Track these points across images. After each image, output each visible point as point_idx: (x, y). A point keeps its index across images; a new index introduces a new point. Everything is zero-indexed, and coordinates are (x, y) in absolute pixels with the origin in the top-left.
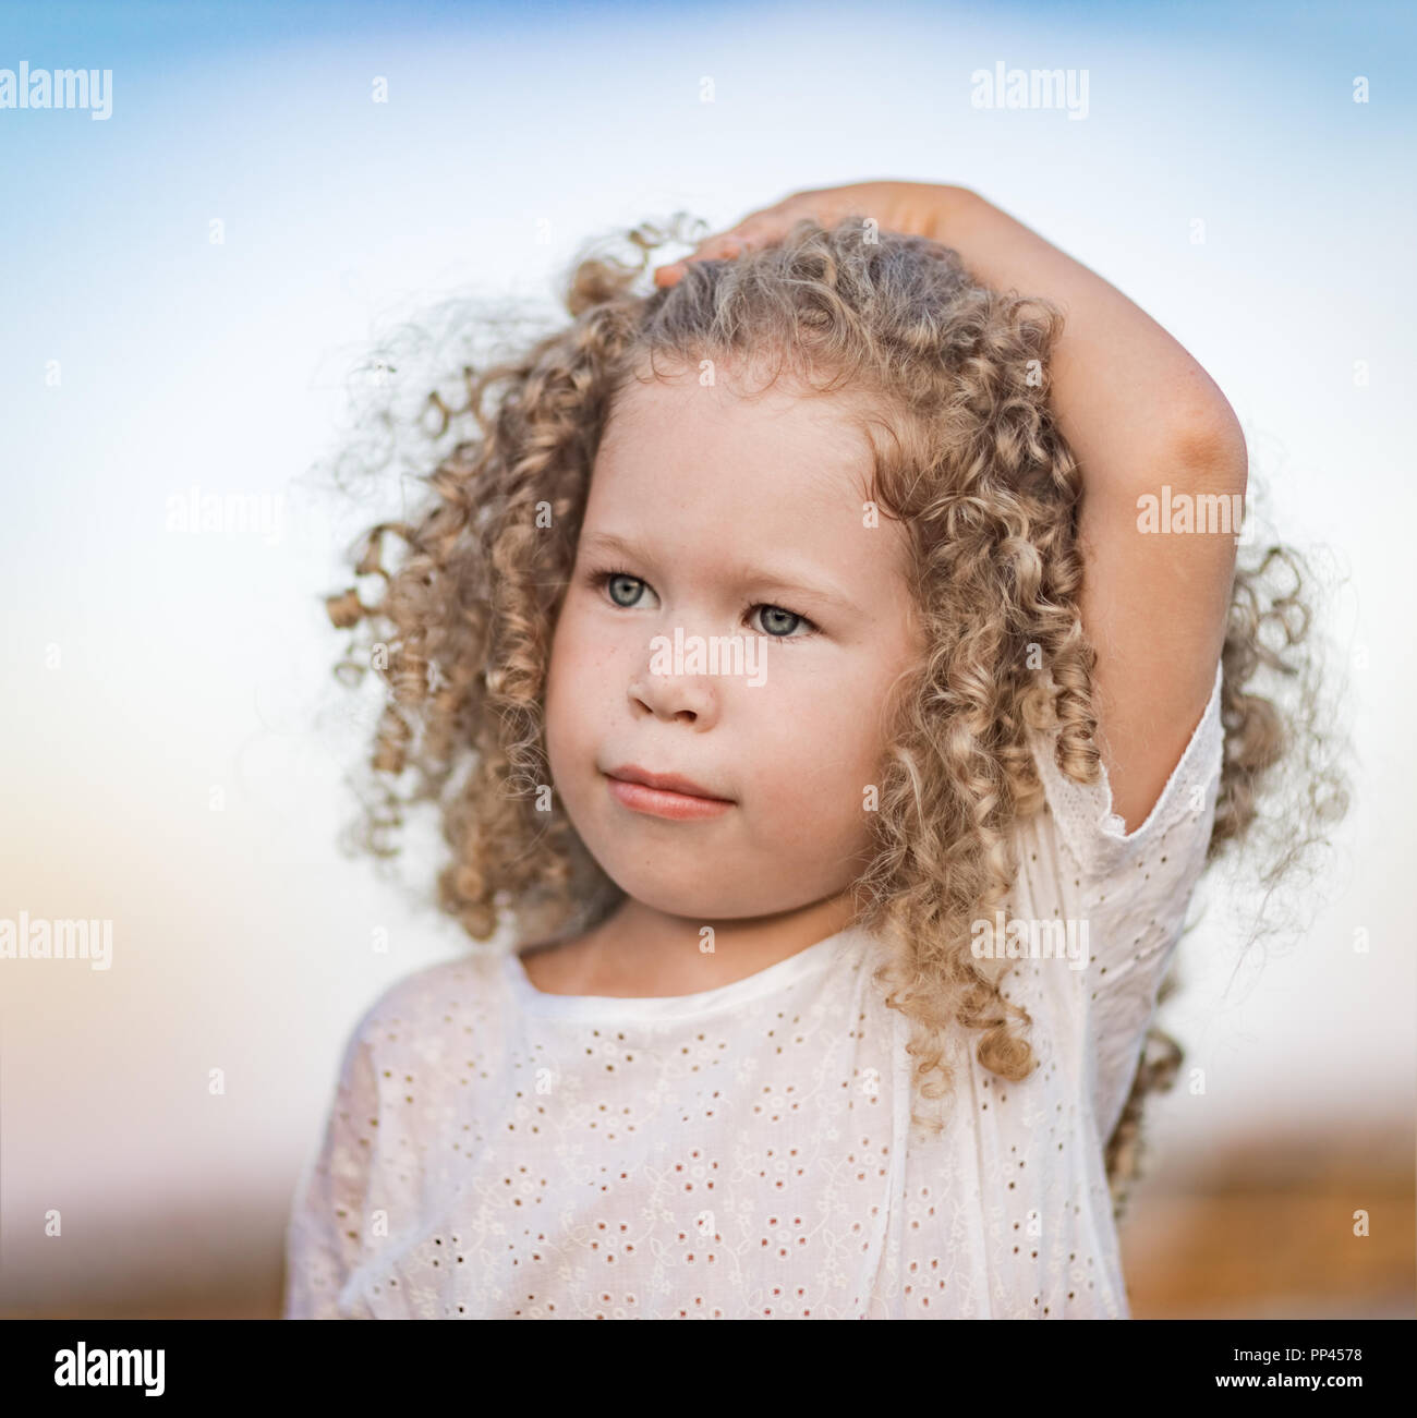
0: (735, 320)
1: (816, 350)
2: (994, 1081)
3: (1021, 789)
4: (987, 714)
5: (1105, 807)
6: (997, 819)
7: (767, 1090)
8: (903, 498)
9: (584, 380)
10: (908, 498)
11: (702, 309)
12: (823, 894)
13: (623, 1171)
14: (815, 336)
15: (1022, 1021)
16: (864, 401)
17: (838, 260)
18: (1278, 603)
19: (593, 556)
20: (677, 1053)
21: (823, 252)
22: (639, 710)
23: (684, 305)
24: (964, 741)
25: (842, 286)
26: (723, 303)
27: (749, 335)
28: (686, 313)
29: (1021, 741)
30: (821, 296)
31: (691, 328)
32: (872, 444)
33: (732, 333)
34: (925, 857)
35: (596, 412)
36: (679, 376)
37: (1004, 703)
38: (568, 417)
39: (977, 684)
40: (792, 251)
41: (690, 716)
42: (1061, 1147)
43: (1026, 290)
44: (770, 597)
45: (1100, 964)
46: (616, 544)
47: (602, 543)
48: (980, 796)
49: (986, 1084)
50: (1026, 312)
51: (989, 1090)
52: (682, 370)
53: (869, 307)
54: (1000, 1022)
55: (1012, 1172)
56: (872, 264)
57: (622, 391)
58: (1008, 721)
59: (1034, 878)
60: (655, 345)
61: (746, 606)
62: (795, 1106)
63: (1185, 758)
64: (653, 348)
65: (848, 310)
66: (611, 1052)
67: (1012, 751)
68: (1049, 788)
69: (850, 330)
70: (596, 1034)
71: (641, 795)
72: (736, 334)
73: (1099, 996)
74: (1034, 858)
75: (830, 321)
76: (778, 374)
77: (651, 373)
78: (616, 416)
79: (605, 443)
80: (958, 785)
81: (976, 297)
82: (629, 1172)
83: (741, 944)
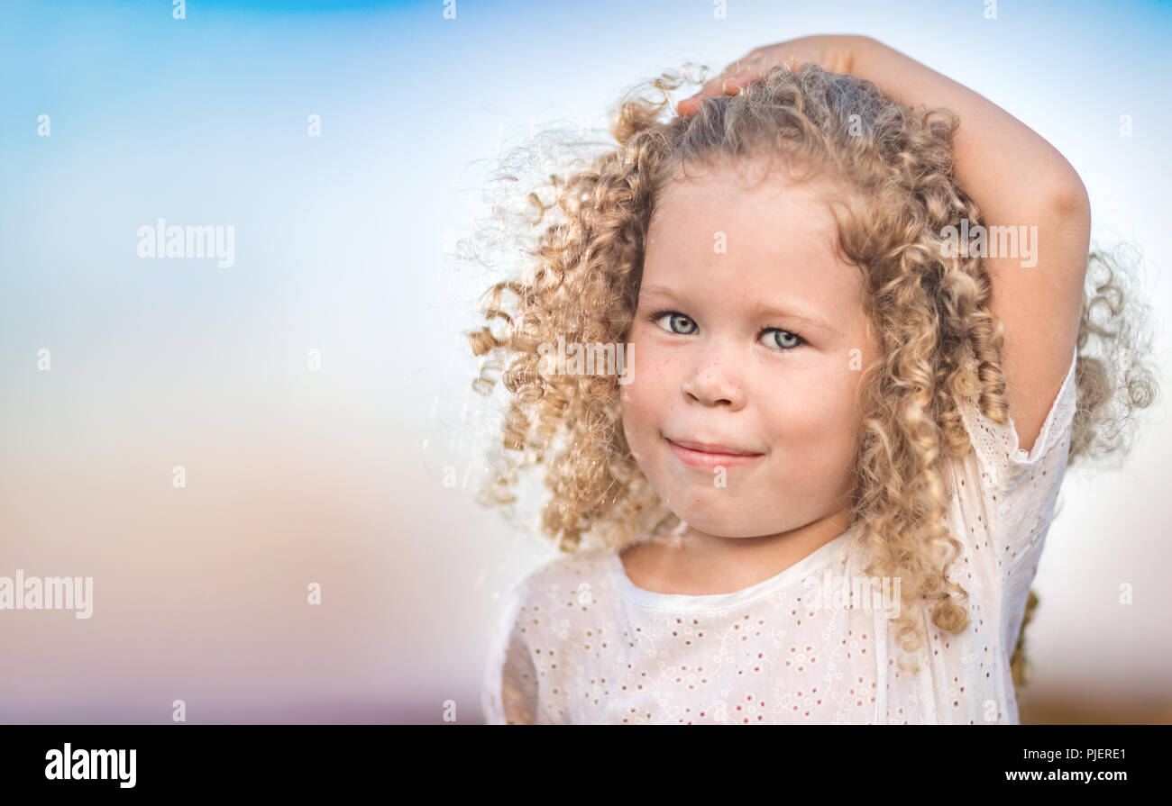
0: (739, 138)
1: (793, 154)
2: (941, 634)
3: (956, 441)
4: (928, 393)
5: (1014, 445)
6: (938, 464)
7: (793, 650)
8: (858, 252)
9: (635, 182)
10: (862, 252)
11: (716, 132)
12: (816, 517)
13: (702, 711)
14: (792, 145)
15: (962, 595)
16: (828, 187)
17: (804, 93)
18: (1100, 289)
19: (650, 300)
20: (732, 628)
21: (794, 88)
22: (690, 399)
23: (702, 128)
24: (915, 412)
25: (808, 109)
26: (729, 126)
27: (748, 146)
28: (704, 134)
29: (952, 408)
30: (794, 117)
31: (708, 144)
32: (835, 215)
33: (737, 146)
34: (893, 491)
35: (645, 203)
36: (701, 177)
37: (940, 384)
38: (626, 207)
39: (921, 373)
40: (773, 89)
41: (726, 402)
42: (988, 675)
43: (931, 104)
44: (776, 323)
45: (1011, 551)
46: (666, 293)
47: (657, 293)
48: (926, 448)
49: (936, 638)
50: (933, 119)
51: (939, 641)
52: (704, 173)
53: (827, 124)
54: (947, 596)
55: (955, 695)
56: (827, 94)
57: (663, 190)
58: (944, 395)
59: (963, 496)
60: (685, 156)
61: (759, 330)
62: (813, 660)
63: (1056, 402)
64: (683, 159)
65: (813, 127)
66: (688, 632)
67: (948, 415)
68: (972, 435)
69: (815, 141)
70: (679, 621)
71: (695, 456)
72: (740, 147)
73: (1012, 573)
74: (963, 483)
75: (802, 135)
76: (768, 171)
77: (683, 176)
78: (660, 206)
79: (653, 225)
80: (913, 443)
81: (893, 111)
82: (706, 712)
83: (766, 554)
